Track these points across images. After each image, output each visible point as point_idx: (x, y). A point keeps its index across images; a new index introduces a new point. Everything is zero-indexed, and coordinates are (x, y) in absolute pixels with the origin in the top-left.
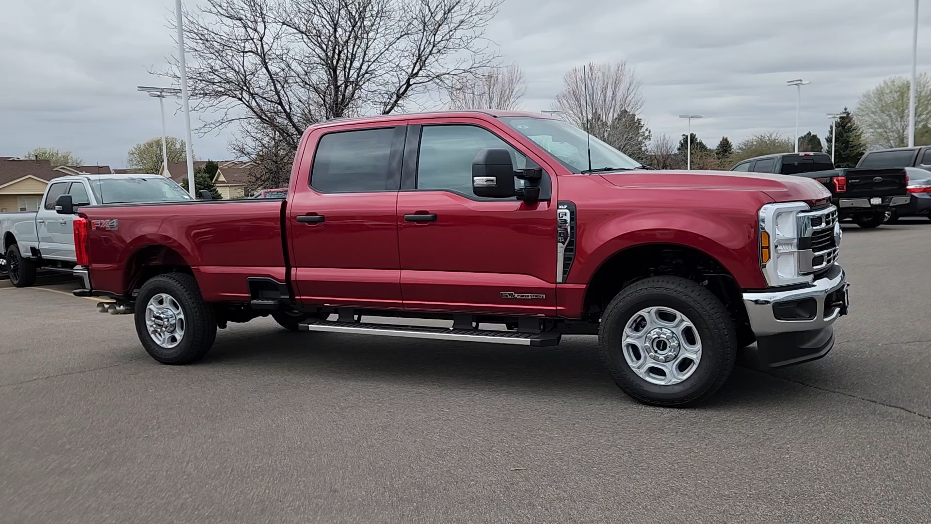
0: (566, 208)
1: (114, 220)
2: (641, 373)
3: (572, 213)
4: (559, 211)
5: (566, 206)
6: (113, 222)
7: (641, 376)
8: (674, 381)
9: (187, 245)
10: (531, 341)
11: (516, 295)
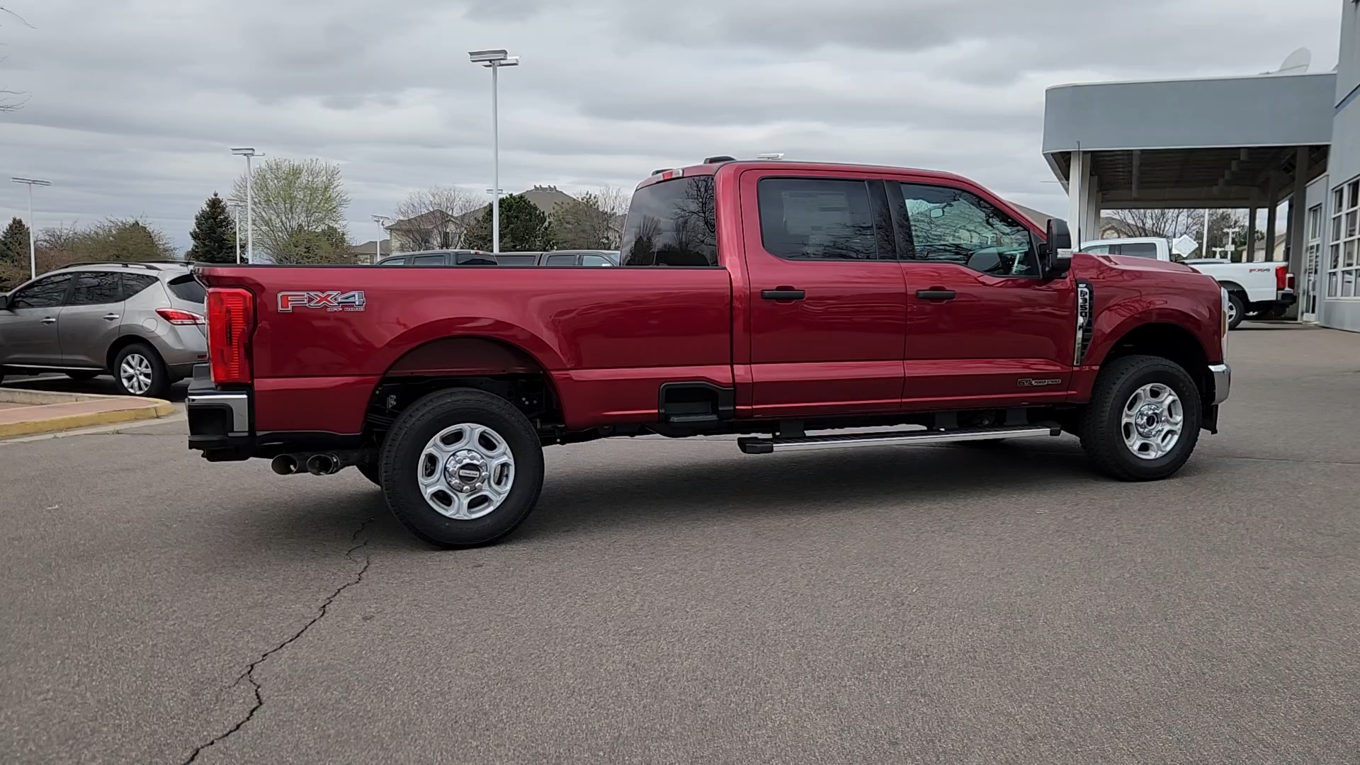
0: (1086, 287)
1: (356, 293)
2: (1135, 451)
3: (1091, 292)
4: (1079, 289)
5: (1085, 285)
6: (354, 296)
7: (1135, 453)
8: (1160, 454)
9: (548, 337)
10: (1051, 431)
11: (1033, 382)
